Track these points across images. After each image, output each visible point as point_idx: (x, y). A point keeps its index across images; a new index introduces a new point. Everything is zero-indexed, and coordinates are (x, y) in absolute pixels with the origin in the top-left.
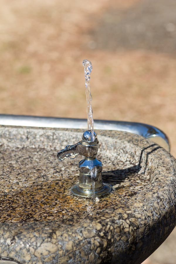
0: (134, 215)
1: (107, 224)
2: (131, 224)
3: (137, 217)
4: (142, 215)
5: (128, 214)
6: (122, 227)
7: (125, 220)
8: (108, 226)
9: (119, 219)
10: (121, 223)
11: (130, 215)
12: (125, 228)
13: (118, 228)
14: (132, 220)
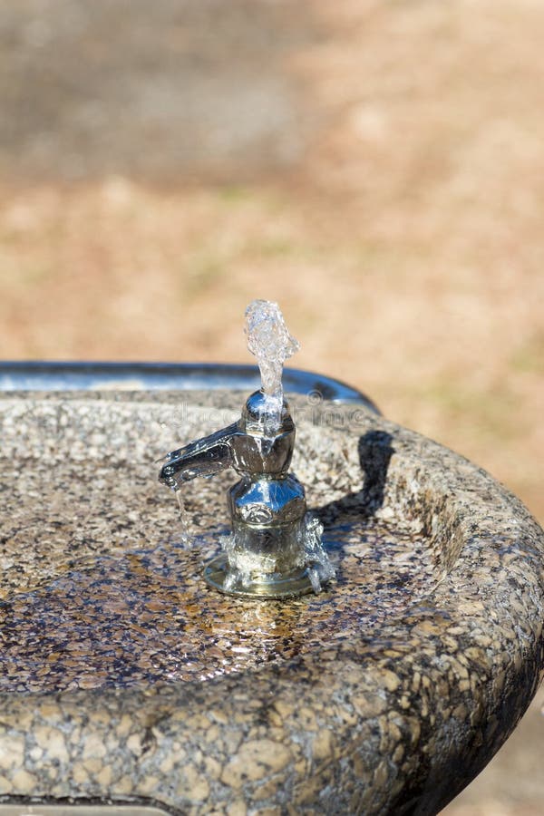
0: (472, 638)
1: (411, 672)
2: (473, 667)
3: (481, 644)
4: (491, 637)
5: (457, 637)
6: (451, 678)
7: (455, 653)
8: (417, 677)
9: (439, 654)
10: (447, 665)
11: (463, 638)
12: (461, 678)
13: (442, 681)
14: (471, 654)
